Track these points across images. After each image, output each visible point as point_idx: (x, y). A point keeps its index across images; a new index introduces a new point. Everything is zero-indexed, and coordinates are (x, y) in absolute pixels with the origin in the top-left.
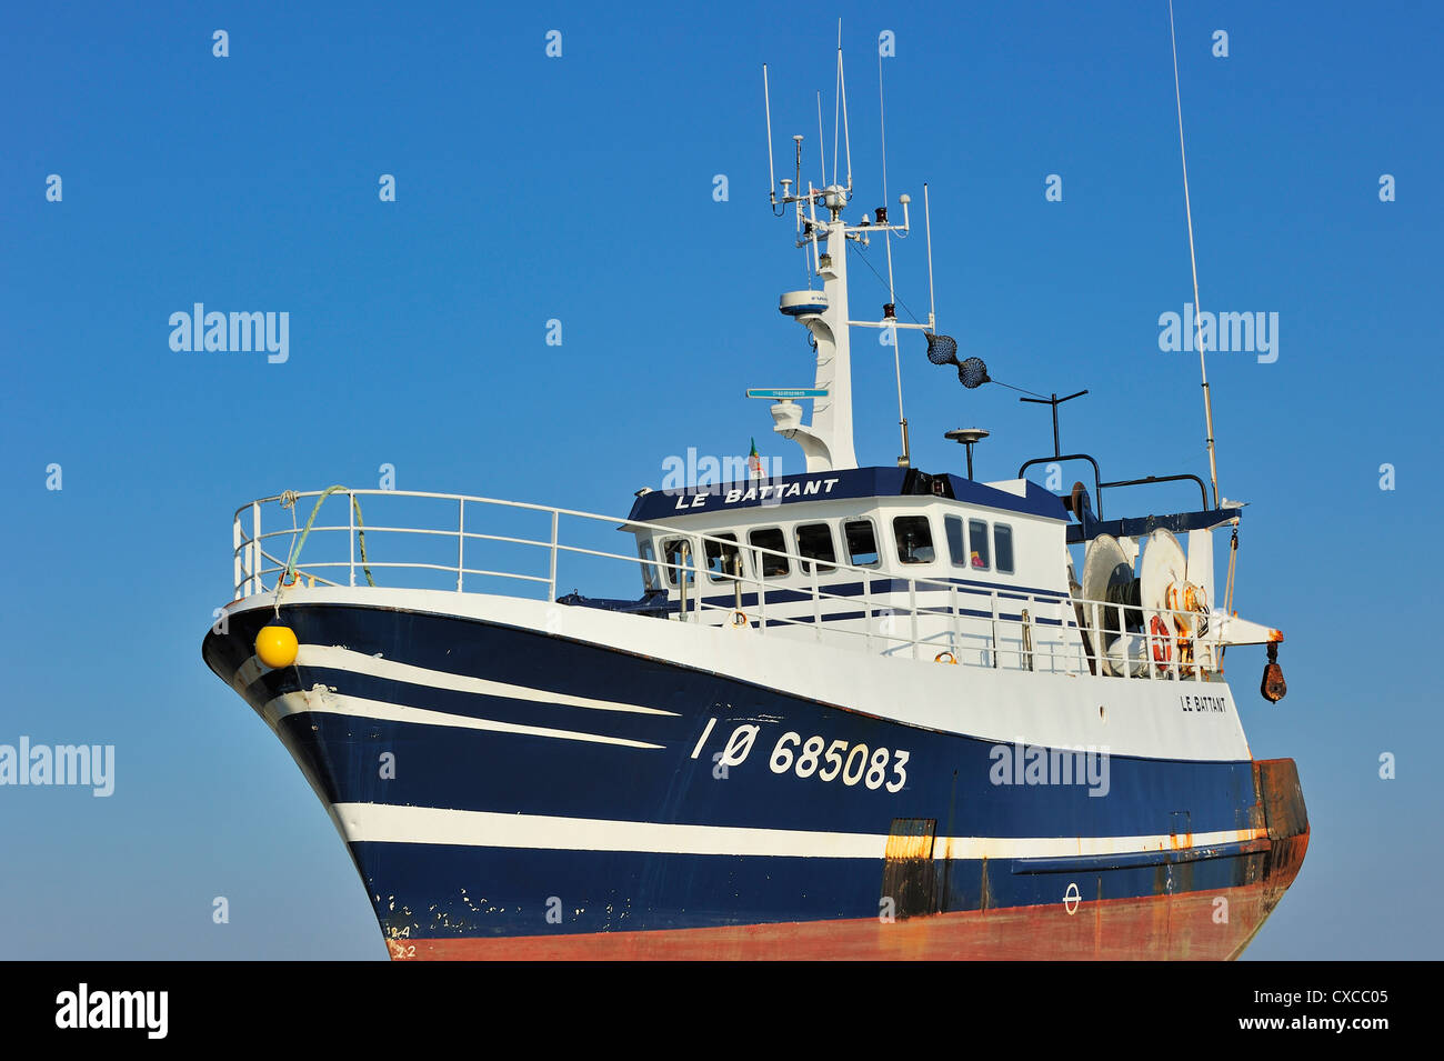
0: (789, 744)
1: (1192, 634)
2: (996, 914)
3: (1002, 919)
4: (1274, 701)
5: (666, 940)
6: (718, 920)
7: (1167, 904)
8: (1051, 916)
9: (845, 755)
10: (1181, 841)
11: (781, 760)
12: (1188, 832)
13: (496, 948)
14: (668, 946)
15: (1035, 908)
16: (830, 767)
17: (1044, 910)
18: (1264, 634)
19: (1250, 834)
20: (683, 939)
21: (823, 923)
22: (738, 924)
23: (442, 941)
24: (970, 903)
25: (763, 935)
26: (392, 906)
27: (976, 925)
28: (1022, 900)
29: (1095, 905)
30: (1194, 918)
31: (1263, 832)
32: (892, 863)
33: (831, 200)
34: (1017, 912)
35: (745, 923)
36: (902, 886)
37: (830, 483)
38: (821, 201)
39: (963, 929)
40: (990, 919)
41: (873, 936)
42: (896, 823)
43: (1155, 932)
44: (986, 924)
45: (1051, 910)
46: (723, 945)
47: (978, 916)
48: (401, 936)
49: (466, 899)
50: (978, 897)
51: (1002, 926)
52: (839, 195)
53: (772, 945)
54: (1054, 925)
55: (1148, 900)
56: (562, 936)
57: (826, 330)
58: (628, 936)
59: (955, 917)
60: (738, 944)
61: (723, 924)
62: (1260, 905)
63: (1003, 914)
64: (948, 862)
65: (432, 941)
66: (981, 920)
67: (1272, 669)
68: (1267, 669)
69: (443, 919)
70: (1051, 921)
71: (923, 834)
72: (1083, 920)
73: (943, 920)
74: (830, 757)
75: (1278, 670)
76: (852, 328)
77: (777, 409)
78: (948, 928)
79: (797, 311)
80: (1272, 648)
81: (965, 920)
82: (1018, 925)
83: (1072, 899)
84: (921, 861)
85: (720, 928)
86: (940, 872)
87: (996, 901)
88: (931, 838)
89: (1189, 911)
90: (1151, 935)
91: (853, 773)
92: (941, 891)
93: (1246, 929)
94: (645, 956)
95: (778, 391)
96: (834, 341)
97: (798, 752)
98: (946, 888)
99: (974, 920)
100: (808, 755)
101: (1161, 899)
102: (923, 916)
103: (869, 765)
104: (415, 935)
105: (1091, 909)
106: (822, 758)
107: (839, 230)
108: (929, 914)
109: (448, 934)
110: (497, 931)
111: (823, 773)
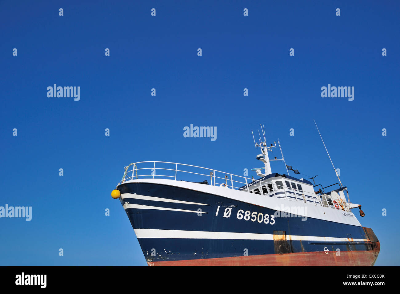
0: (241, 212)
1: (344, 207)
2: (307, 253)
3: (309, 254)
4: (363, 217)
5: (218, 260)
6: (232, 255)
7: (351, 253)
8: (322, 254)
9: (257, 216)
10: (350, 240)
11: (240, 216)
12: (352, 238)
13: (174, 263)
14: (220, 262)
15: (317, 252)
16: (254, 218)
17: (319, 253)
18: (357, 205)
19: (367, 240)
20: (223, 260)
21: (260, 255)
22: (237, 256)
23: (160, 262)
24: (299, 251)
25: (244, 259)
26: (147, 254)
27: (302, 256)
28: (313, 250)
29: (333, 252)
30: (359, 256)
31: (369, 240)
32: (276, 241)
33: (264, 145)
34: (312, 253)
35: (239, 256)
36: (280, 246)
37: (264, 178)
38: (262, 144)
39: (299, 257)
40: (305, 255)
41: (274, 259)
42: (275, 232)
43: (350, 259)
44: (304, 256)
45: (321, 253)
46: (234, 262)
47: (302, 254)
48: (150, 261)
49: (165, 251)
50: (301, 249)
51: (309, 256)
52: (265, 144)
53: (247, 261)
54: (323, 256)
55: (346, 252)
56: (191, 260)
57: (265, 162)
58: (209, 260)
59: (296, 254)
60: (238, 261)
61: (233, 256)
62: (374, 255)
63: (309, 253)
64: (291, 241)
65: (158, 262)
66: (303, 255)
67: (361, 211)
68: (360, 211)
69: (160, 257)
70: (322, 255)
71: (283, 234)
72: (330, 255)
73: (292, 255)
74: (253, 216)
75: (362, 211)
76: (270, 161)
77: (256, 171)
78: (294, 257)
79: (259, 158)
80: (360, 207)
81: (298, 255)
82: (313, 256)
83: (326, 250)
84: (284, 241)
85: (233, 257)
86: (289, 243)
87: (306, 250)
88: (285, 235)
89: (357, 255)
90: (349, 260)
91: (260, 220)
92: (291, 248)
93: (372, 260)
94: (213, 265)
95: (256, 169)
96: (266, 163)
97: (244, 214)
98: (292, 247)
99: (301, 255)
100: (246, 215)
101: (350, 252)
102: (287, 254)
103: (264, 218)
104: (154, 261)
105: (332, 253)
106: (251, 216)
107: (266, 148)
108: (288, 253)
109: (162, 260)
110: (174, 259)
111: (252, 219)
